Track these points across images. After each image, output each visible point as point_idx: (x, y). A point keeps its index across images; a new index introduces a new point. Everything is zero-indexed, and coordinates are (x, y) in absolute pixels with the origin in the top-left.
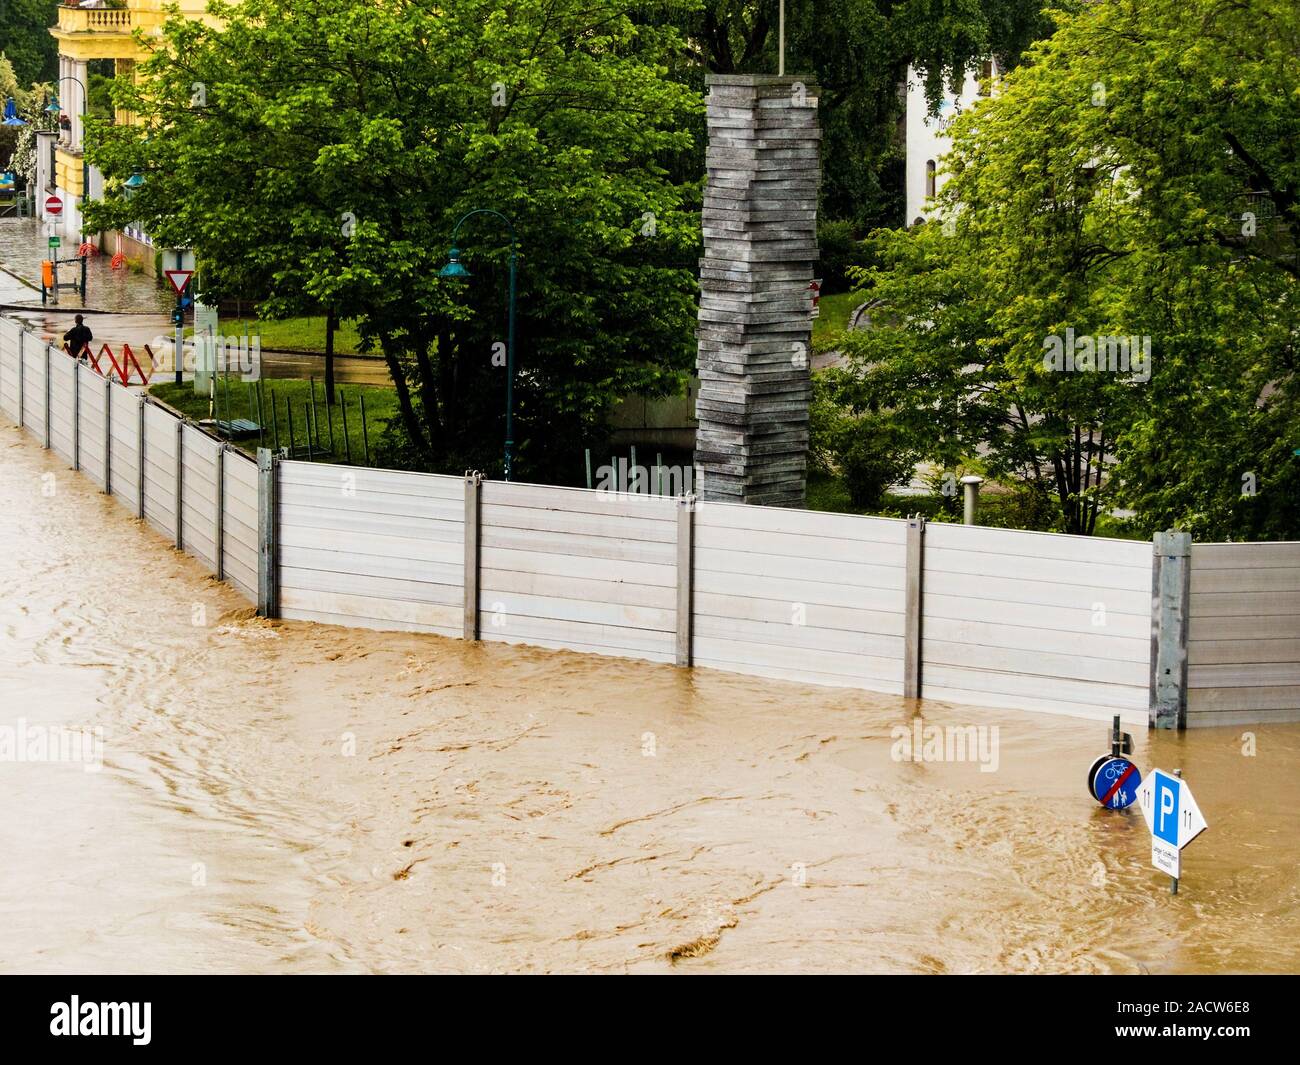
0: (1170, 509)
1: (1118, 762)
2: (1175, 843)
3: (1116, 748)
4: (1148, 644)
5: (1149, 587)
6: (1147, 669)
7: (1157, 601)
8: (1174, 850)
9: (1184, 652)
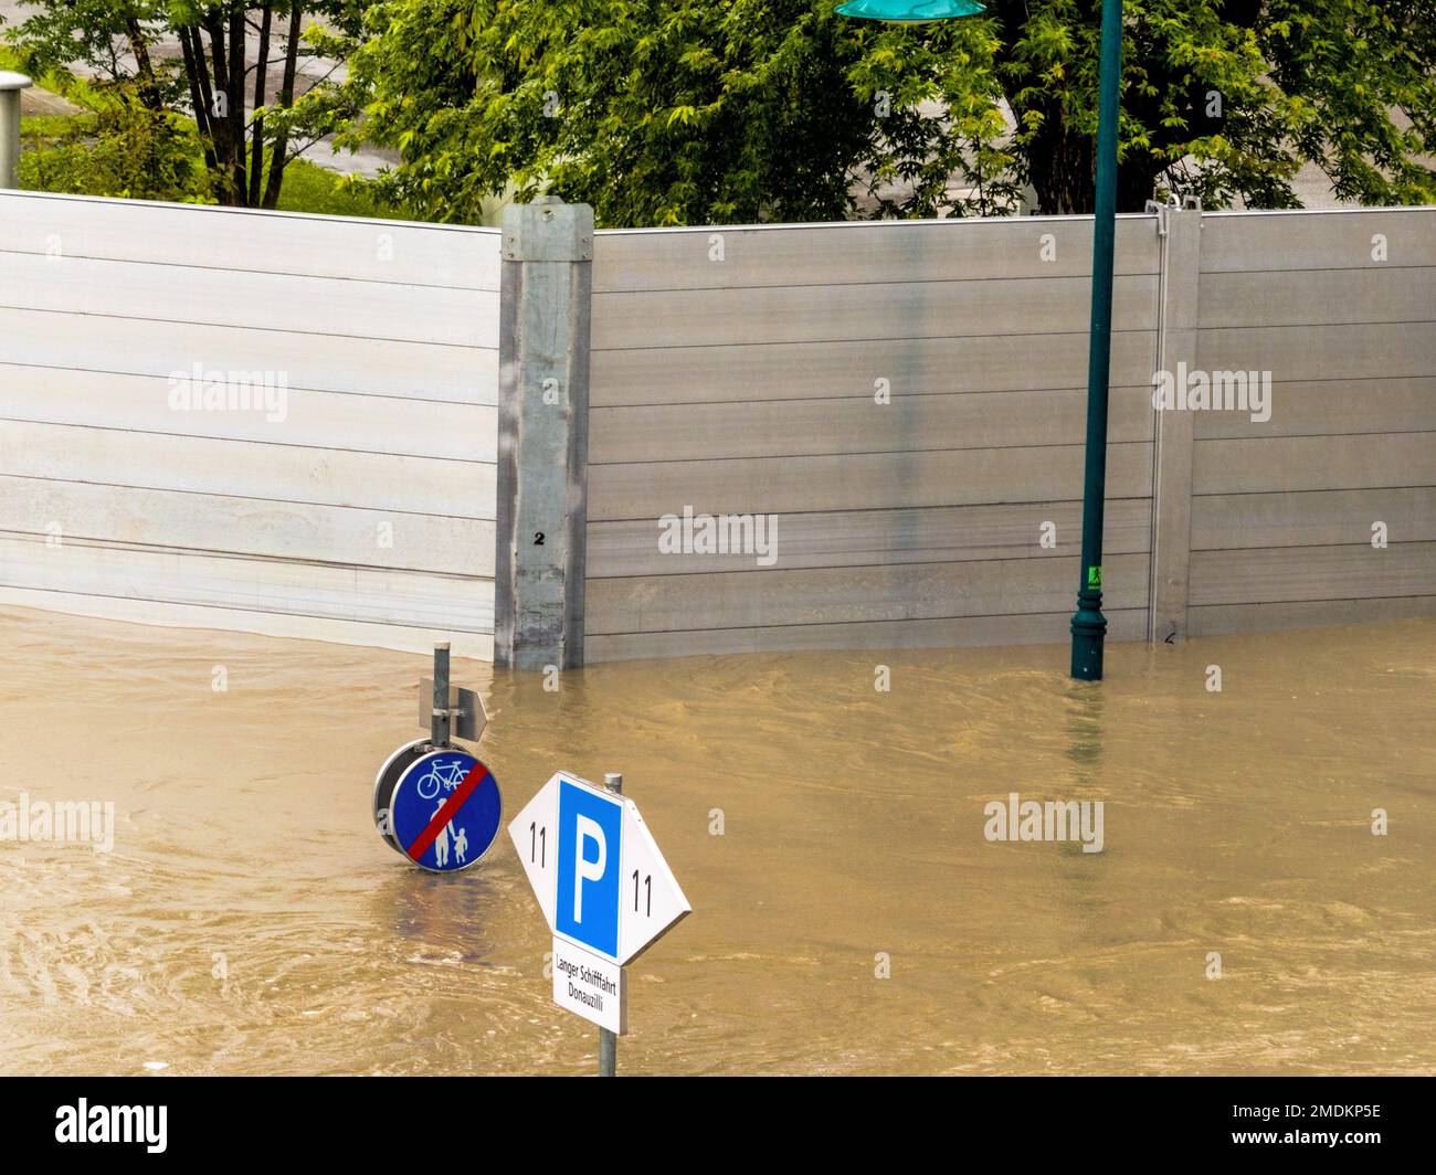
0: (499, 147)
1: (447, 758)
2: (612, 950)
3: (440, 724)
4: (491, 474)
5: (493, 336)
6: (489, 534)
7: (511, 370)
8: (610, 968)
9: (577, 491)
